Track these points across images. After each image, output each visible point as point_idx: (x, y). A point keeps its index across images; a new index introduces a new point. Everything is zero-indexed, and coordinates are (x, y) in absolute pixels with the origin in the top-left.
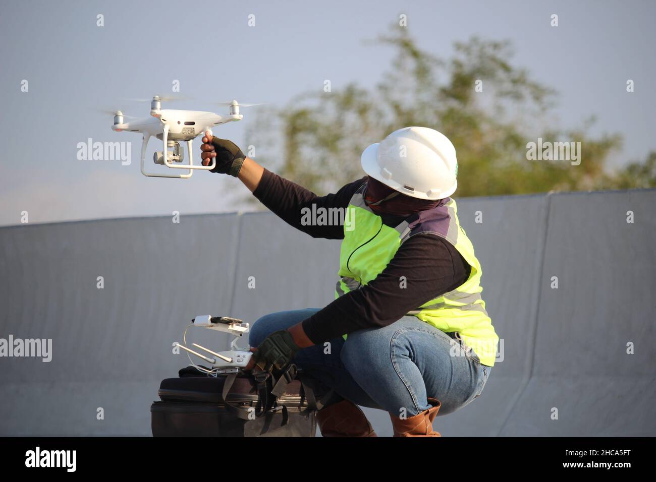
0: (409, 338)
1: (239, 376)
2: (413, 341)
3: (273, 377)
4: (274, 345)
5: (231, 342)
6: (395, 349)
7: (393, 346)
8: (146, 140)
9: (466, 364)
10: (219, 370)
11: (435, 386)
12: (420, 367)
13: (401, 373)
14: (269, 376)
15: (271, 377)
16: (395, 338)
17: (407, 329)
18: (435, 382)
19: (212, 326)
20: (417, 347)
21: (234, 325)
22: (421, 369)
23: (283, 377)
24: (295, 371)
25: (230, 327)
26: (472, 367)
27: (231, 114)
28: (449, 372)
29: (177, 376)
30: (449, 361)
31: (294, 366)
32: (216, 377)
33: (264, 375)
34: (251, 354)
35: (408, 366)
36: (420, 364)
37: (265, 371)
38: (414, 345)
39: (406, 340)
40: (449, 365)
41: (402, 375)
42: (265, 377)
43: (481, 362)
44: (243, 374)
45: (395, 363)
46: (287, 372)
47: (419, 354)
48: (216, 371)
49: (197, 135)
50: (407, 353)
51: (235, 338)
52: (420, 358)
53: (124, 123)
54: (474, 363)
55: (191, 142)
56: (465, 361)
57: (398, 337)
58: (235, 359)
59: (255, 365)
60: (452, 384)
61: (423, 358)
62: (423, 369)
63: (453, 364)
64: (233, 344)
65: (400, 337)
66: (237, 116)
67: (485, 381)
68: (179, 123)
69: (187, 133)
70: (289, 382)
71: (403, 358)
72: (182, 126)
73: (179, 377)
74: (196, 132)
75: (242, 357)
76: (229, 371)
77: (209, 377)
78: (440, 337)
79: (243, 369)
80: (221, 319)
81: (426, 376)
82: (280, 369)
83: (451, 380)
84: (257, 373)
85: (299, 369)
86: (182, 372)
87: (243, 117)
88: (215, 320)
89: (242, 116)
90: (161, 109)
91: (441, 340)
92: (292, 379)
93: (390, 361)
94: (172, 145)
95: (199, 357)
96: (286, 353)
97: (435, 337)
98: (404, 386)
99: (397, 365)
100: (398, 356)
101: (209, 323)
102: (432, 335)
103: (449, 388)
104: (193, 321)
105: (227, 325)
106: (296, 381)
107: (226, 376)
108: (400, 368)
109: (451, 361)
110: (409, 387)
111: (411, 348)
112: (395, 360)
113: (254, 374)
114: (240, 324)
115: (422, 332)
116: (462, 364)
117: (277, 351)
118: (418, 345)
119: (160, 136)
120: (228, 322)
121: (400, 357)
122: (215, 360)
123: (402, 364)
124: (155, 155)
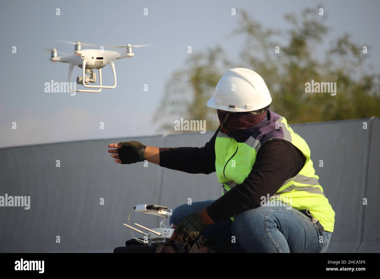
0: (276, 215)
1: (166, 244)
2: (279, 217)
3: (188, 245)
4: (189, 223)
5: (160, 221)
6: (267, 222)
7: (266, 221)
8: (71, 68)
9: (315, 232)
10: (152, 241)
11: (295, 247)
12: (285, 234)
13: (273, 239)
14: (186, 244)
15: (187, 245)
16: (267, 216)
17: (274, 210)
18: (295, 245)
19: (147, 212)
20: (282, 221)
21: (162, 211)
22: (285, 236)
23: (195, 244)
24: (203, 241)
25: (159, 212)
26: (319, 233)
27: (126, 53)
28: (304, 236)
29: (124, 245)
30: (303, 230)
31: (202, 237)
32: (151, 245)
33: (182, 244)
34: (174, 230)
35: (277, 234)
36: (285, 232)
37: (183, 241)
38: (280, 220)
39: (274, 216)
40: (304, 233)
41: (273, 240)
42: (183, 245)
43: (325, 229)
44: (169, 243)
45: (268, 232)
46: (198, 241)
47: (283, 225)
48: (150, 241)
49: (105, 66)
50: (276, 225)
51: (163, 219)
52: (284, 229)
53: (57, 57)
54: (320, 230)
55: (100, 69)
56: (314, 230)
57: (269, 215)
58: (163, 234)
59: (177, 237)
60: (306, 246)
61: (286, 228)
62: (286, 236)
63: (306, 232)
64: (161, 223)
65: (270, 215)
66: (130, 54)
67: (328, 242)
68: (93, 58)
69: (98, 64)
70: (199, 248)
71: (273, 228)
72: (95, 60)
73: (126, 246)
74: (104, 63)
75: (168, 232)
76: (159, 242)
77: (146, 245)
78: (297, 214)
79: (169, 240)
80: (153, 207)
81: (289, 241)
82: (193, 239)
83: (306, 242)
84: (177, 242)
85: (206, 240)
86: (128, 243)
87: (135, 55)
88: (149, 208)
89: (133, 54)
90: (81, 50)
91: (297, 216)
92: (201, 245)
93: (265, 231)
94: (88, 72)
95: (139, 232)
96: (197, 229)
97: (293, 214)
98: (275, 248)
99: (270, 233)
100: (270, 227)
101: (146, 209)
102: (291, 213)
103: (305, 248)
104: (135, 208)
105: (157, 211)
106: (204, 247)
107: (157, 245)
108: (272, 235)
109: (305, 230)
110: (278, 248)
111: (278, 221)
112: (268, 230)
113: (175, 243)
114: (166, 210)
115: (284, 211)
116: (312, 232)
117: (191, 227)
118: (283, 220)
119: (81, 66)
120: (158, 209)
121: (271, 228)
122: (150, 234)
123: (273, 232)
124: (78, 78)
